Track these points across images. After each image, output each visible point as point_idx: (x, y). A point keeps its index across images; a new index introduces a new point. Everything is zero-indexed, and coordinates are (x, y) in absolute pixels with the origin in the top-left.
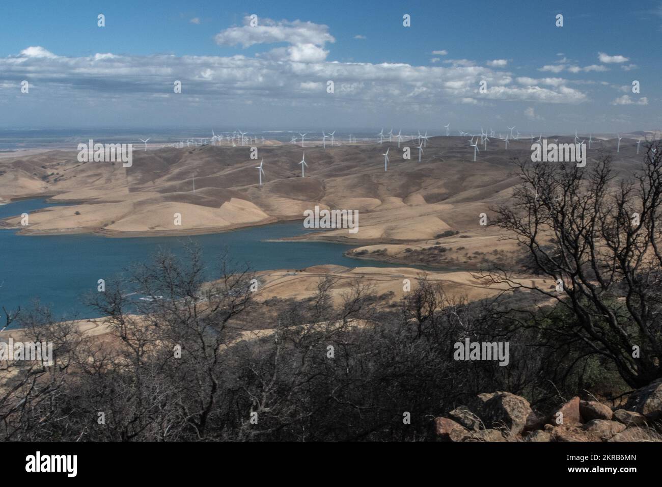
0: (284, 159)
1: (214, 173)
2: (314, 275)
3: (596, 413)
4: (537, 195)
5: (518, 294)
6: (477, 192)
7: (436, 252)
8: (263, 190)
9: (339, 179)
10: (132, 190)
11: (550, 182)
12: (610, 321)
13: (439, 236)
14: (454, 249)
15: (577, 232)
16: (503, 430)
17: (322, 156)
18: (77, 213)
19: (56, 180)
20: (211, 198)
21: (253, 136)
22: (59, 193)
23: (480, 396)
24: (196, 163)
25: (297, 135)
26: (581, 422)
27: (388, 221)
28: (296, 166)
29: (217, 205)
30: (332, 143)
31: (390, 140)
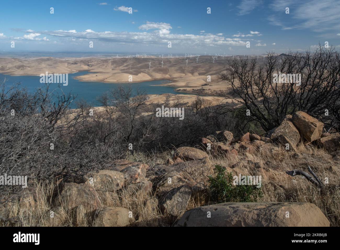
0: (157, 62)
1: (136, 65)
2: (164, 96)
3: (255, 138)
4: (233, 70)
5: (227, 104)
6: (215, 72)
7: (202, 90)
8: (150, 71)
9: (173, 68)
10: (113, 69)
11: (237, 66)
12: (258, 109)
13: (203, 85)
14: (207, 89)
15: (246, 81)
16: (224, 142)
17: (168, 61)
18: (97, 76)
19: (91, 66)
20: (135, 73)
21: (148, 55)
22: (92, 70)
23: (216, 132)
24: (131, 62)
25: (161, 55)
26: (250, 141)
27: (187, 80)
28: (160, 64)
29: (137, 74)
30: (171, 57)
31: (188, 56)
